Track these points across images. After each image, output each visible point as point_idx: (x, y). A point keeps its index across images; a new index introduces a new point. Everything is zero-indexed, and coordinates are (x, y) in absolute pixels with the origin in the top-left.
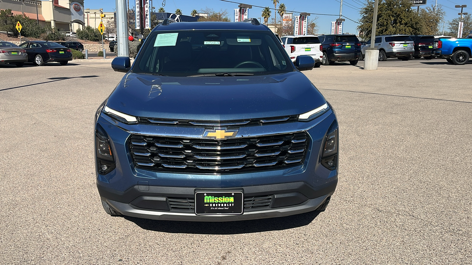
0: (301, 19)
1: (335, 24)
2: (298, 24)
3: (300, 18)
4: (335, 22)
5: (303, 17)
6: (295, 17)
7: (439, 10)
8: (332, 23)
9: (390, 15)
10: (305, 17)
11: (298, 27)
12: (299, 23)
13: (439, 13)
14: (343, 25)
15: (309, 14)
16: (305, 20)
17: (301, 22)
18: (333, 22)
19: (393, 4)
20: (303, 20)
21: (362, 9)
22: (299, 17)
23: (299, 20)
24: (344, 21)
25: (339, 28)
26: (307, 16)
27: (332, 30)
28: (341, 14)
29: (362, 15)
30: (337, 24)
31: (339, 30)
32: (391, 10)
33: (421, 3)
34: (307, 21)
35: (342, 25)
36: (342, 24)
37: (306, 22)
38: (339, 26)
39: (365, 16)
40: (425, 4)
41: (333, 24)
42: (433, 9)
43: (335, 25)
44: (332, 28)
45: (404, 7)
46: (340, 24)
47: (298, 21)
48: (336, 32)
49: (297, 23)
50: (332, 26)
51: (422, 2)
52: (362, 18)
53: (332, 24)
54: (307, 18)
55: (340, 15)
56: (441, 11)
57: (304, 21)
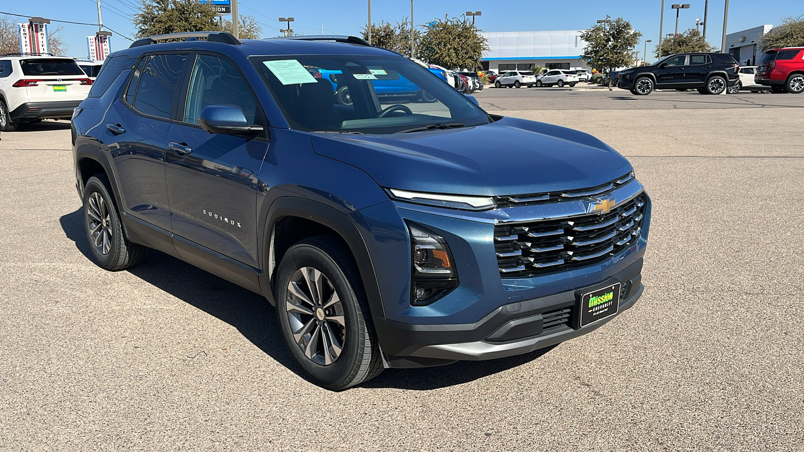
0: (33, 30)
1: (94, 40)
2: (28, 38)
3: (29, 28)
4: (93, 37)
5: (36, 26)
6: (19, 25)
7: (252, 24)
8: (87, 38)
9: (187, 29)
10: (41, 27)
11: (28, 43)
12: (30, 37)
13: (252, 28)
14: (110, 43)
15: (48, 21)
16: (41, 32)
17: (33, 35)
18: (89, 37)
19: (188, 11)
20: (37, 32)
21: (137, 16)
22: (27, 25)
23: (29, 31)
24: (111, 35)
25: (104, 47)
26: (44, 24)
27: (90, 51)
28: (101, 23)
29: (138, 26)
30: (98, 41)
31: (104, 51)
32: (186, 20)
33: (223, 12)
34: (46, 33)
35: (108, 42)
36: (107, 40)
37: (45, 36)
38: (103, 44)
39: (143, 28)
40: (229, 12)
41: (92, 41)
42: (244, 22)
43: (94, 42)
44: (91, 48)
45: (206, 17)
46: (103, 40)
47: (27, 32)
48: (100, 56)
49: (25, 37)
50: (90, 44)
51: (224, 10)
52: (139, 32)
53: (89, 41)
54: (44, 28)
55: (99, 25)
56: (255, 25)
57: (39, 34)
